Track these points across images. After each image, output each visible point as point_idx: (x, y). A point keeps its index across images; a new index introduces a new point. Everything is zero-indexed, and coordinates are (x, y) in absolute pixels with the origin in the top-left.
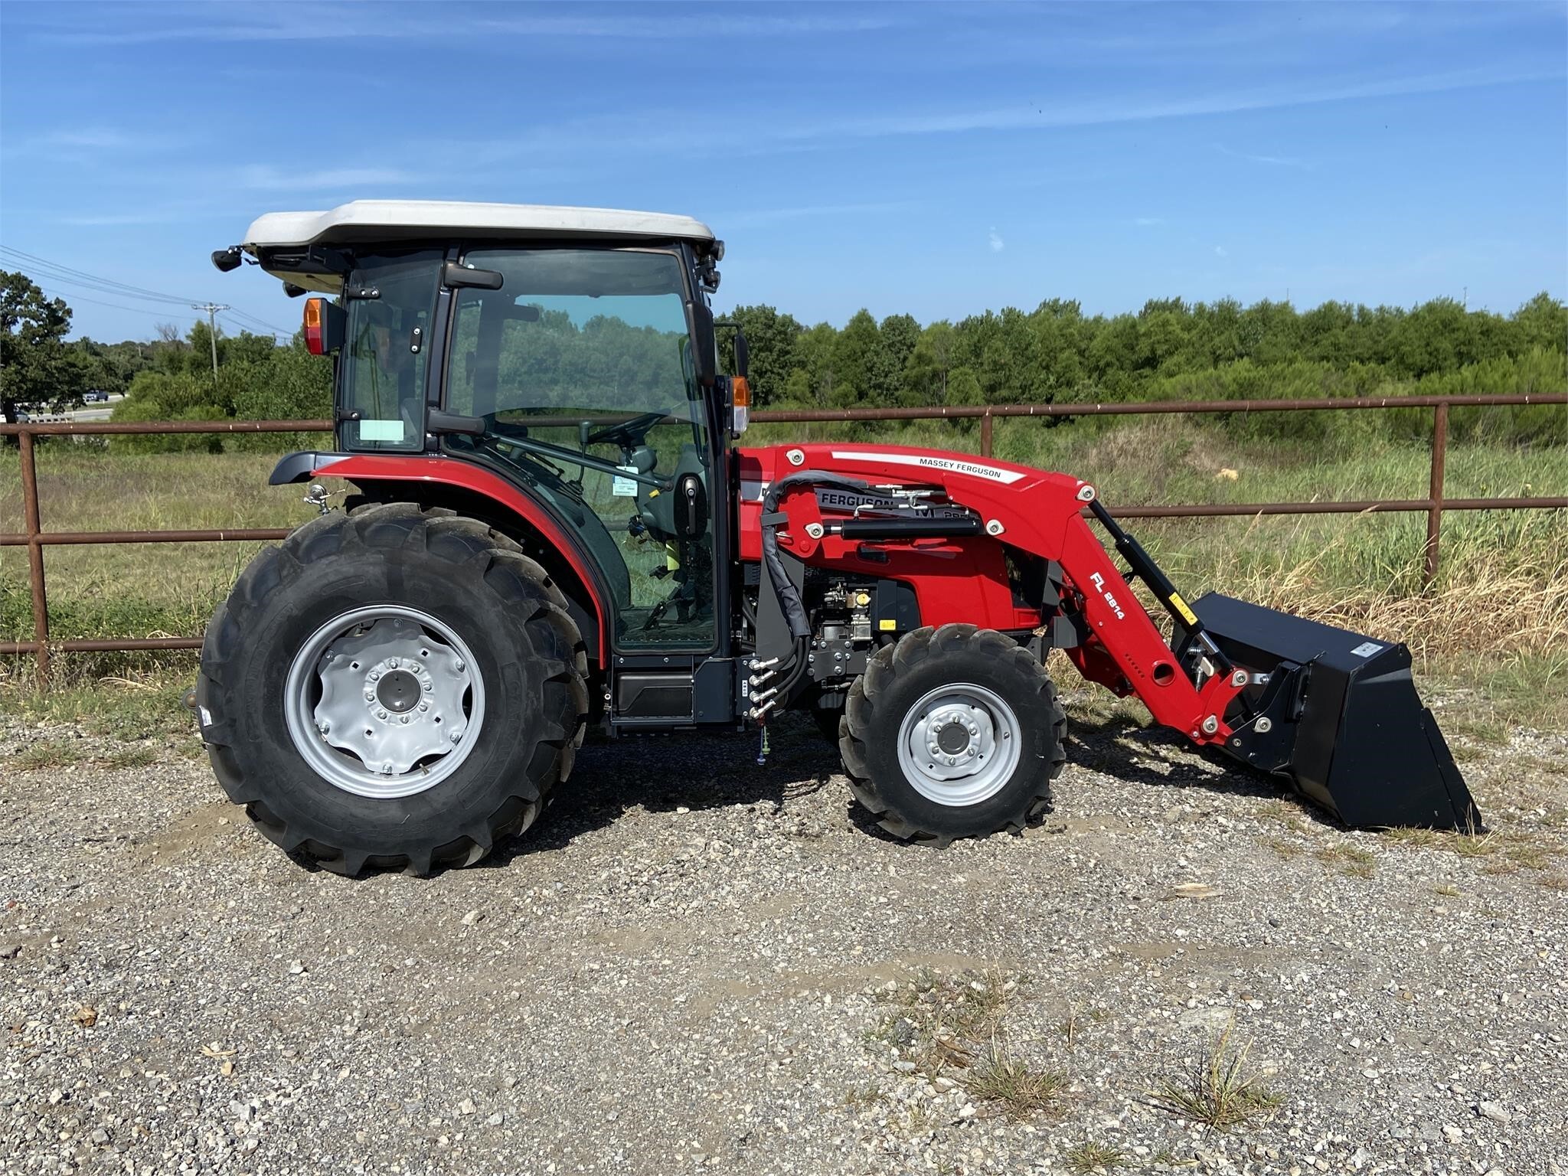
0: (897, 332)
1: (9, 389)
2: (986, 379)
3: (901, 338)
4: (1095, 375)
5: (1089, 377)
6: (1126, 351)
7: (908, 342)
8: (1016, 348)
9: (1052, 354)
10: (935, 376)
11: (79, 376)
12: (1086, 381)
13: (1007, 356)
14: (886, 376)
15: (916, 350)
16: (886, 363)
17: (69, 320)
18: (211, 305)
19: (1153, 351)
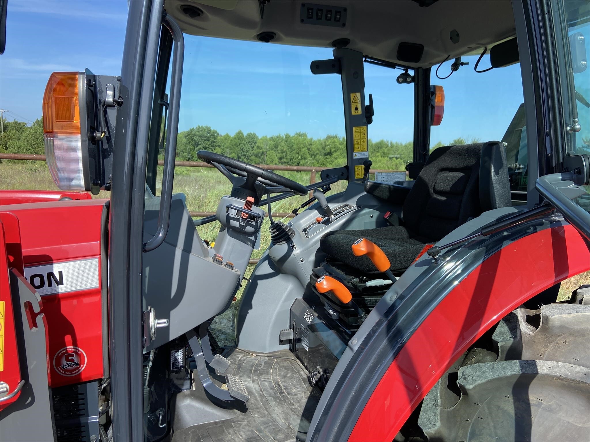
0: (251, 138)
2: (279, 155)
3: (252, 140)
4: (313, 157)
5: (311, 157)
6: (322, 150)
7: (255, 142)
8: (289, 146)
9: (300, 149)
10: (263, 153)
12: (310, 158)
13: (286, 148)
14: (247, 152)
15: (257, 144)
16: (247, 148)
19: (330, 150)
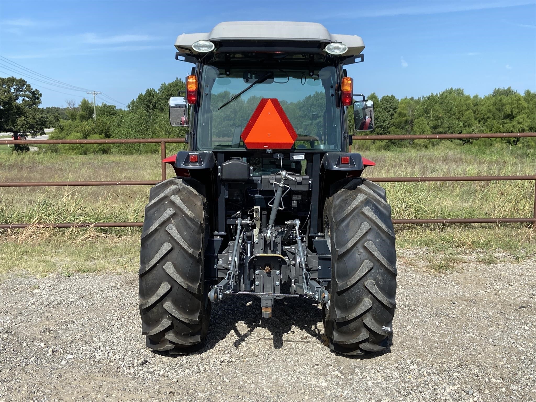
0: (388, 103)
1: (22, 127)
2: (432, 124)
3: (390, 105)
4: (482, 122)
5: (479, 123)
6: (497, 111)
7: (394, 107)
8: (446, 110)
9: (461, 113)
10: (406, 122)
11: (46, 122)
12: (477, 125)
13: (441, 113)
14: (383, 122)
15: (398, 111)
16: (384, 116)
17: (41, 98)
18: (94, 92)
19: (512, 112)
